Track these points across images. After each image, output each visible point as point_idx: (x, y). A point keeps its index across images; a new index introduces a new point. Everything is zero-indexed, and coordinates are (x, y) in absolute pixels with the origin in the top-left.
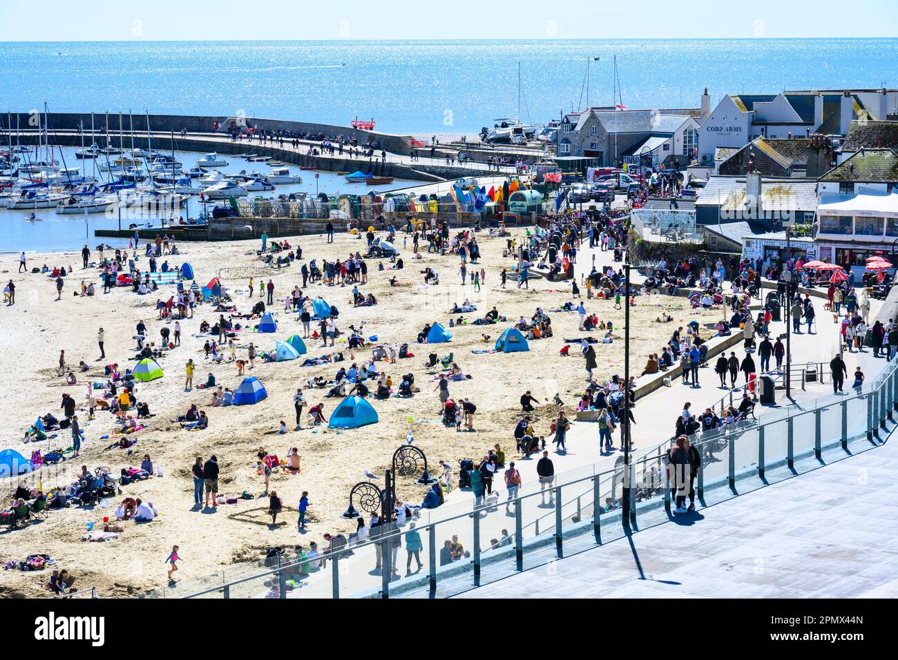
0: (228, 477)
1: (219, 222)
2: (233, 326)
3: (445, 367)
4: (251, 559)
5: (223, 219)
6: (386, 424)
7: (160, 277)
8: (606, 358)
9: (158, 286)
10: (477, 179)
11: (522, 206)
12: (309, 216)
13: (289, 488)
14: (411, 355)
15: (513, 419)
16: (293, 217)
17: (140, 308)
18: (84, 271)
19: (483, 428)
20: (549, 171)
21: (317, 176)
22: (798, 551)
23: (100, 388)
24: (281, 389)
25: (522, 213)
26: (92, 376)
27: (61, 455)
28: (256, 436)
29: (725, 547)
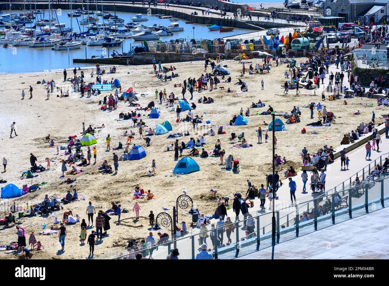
0: (117, 201)
1: (138, 55)
2: (137, 115)
3: (240, 140)
4: (122, 245)
5: (140, 53)
6: (203, 171)
7: (102, 87)
8: (325, 135)
9: (101, 92)
10: (279, 29)
11: (298, 46)
12: (186, 52)
13: (147, 207)
14: (224, 133)
15: (269, 169)
16: (178, 52)
17: (90, 104)
18: (64, 83)
19: (253, 174)
20: (316, 26)
21: (194, 28)
22: (353, 254)
23: (63, 149)
24: (154, 151)
25: (298, 50)
26: (61, 142)
27: (38, 187)
28: (136, 178)
29: (318, 252)
